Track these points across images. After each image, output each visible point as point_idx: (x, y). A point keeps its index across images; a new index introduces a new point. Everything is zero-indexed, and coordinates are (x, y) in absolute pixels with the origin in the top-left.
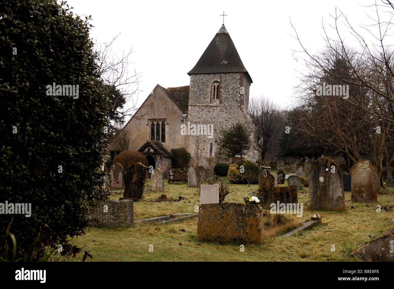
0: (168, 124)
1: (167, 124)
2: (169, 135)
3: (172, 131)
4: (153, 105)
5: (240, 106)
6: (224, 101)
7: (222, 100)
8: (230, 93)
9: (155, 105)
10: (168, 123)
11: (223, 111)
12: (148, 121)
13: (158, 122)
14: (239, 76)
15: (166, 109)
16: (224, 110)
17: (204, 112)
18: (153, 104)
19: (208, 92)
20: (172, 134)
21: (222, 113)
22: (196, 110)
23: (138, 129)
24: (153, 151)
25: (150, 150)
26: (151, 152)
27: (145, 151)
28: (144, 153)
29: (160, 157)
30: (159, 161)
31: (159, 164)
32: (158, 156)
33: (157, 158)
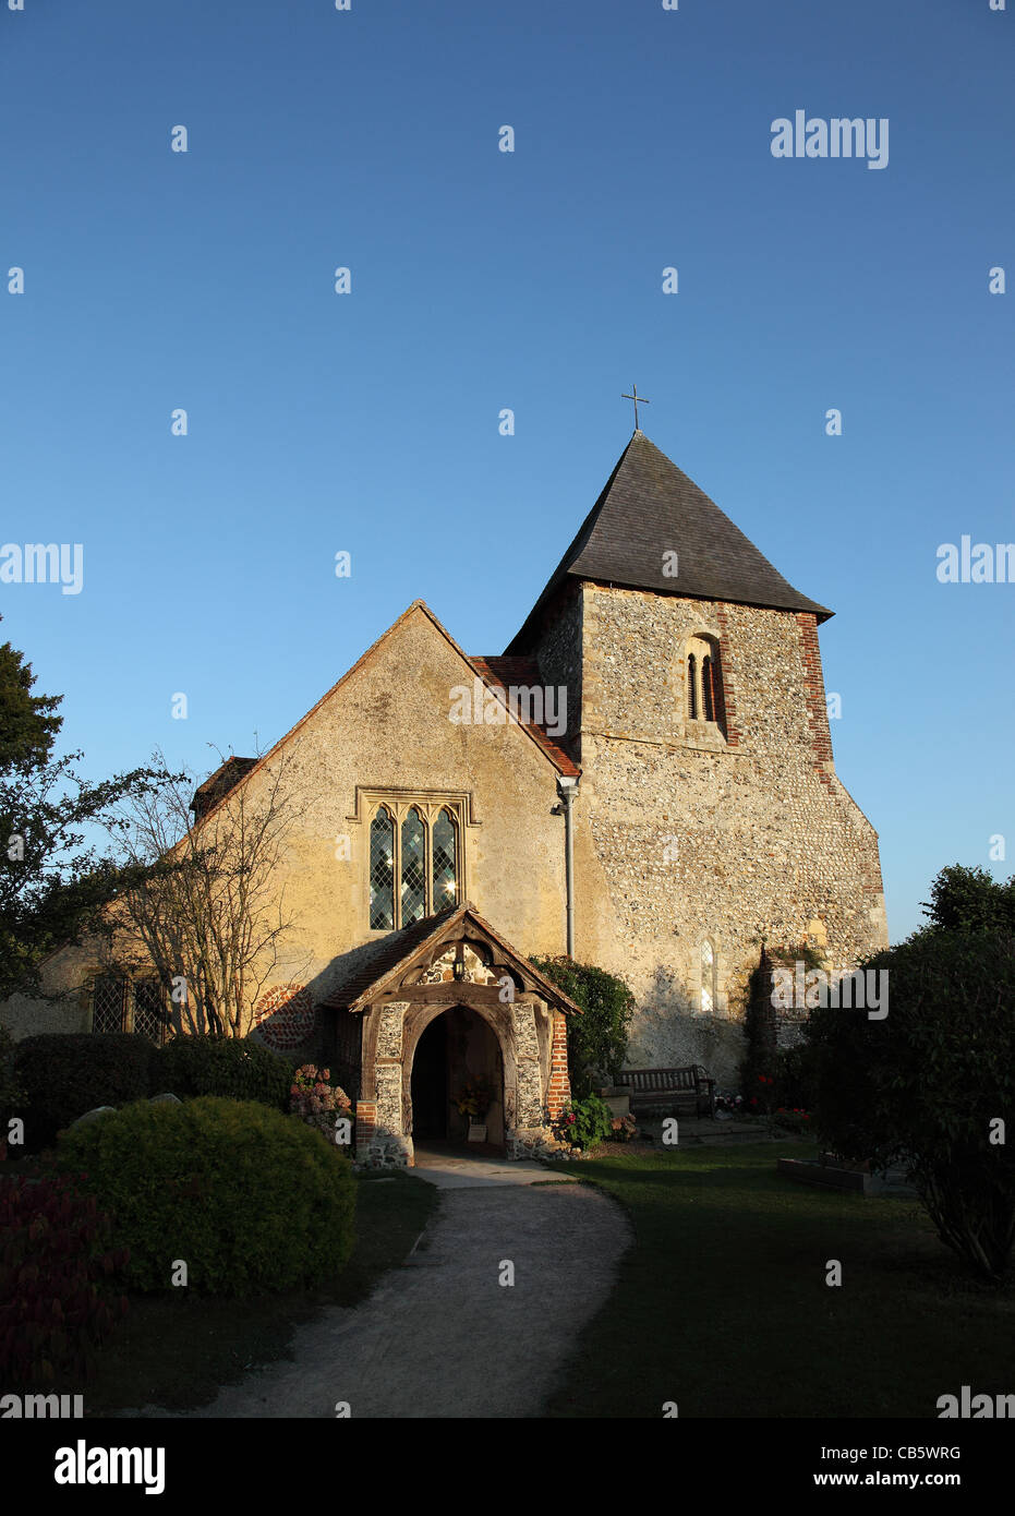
0: (480, 824)
1: (472, 823)
2: (486, 889)
3: (504, 866)
4: (390, 711)
5: (817, 765)
6: (745, 733)
7: (740, 727)
8: (770, 696)
9: (401, 708)
10: (478, 819)
11: (746, 781)
12: (357, 797)
13: (415, 808)
14: (800, 630)
15: (464, 740)
16: (754, 778)
17: (659, 776)
18: (385, 705)
19: (670, 679)
20: (502, 884)
21: (745, 789)
22: (621, 762)
24: (490, 978)
25: (471, 971)
26: (476, 980)
27: (431, 974)
28: (430, 986)
29: (533, 1015)
30: (532, 1042)
31: (532, 1063)
32: (521, 1012)
33: (518, 1026)
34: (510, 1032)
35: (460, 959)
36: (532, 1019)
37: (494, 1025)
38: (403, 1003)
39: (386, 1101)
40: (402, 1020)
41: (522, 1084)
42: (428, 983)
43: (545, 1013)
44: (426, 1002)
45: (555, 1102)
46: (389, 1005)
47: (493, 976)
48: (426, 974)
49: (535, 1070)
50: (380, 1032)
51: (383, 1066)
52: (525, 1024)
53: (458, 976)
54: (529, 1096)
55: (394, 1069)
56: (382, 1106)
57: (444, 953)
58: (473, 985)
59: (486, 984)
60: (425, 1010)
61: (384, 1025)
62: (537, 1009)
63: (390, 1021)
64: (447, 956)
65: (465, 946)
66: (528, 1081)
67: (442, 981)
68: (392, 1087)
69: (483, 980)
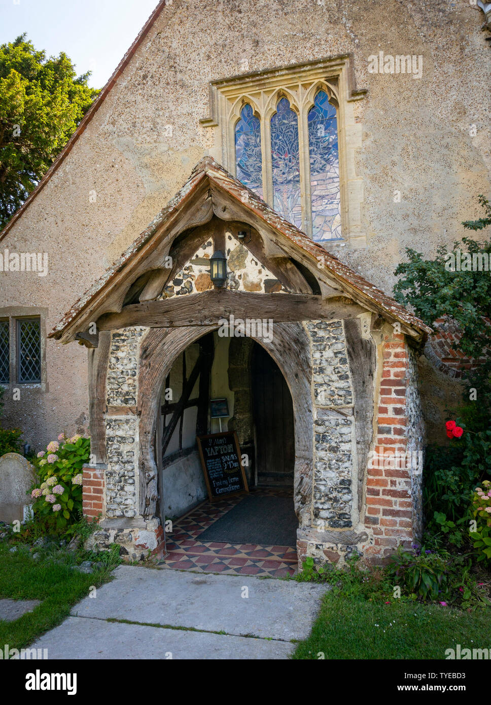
0: (365, 92)
1: (354, 93)
10: (359, 87)
12: (212, 95)
13: (282, 97)
23: (146, 160)
24: (268, 283)
25: (237, 273)
26: (246, 286)
27: (178, 282)
28: (178, 300)
29: (343, 337)
30: (342, 384)
31: (341, 419)
32: (321, 333)
33: (315, 356)
34: (304, 366)
35: (220, 257)
36: (342, 345)
37: (276, 357)
38: (138, 328)
39: (117, 468)
40: (138, 352)
41: (322, 454)
42: (175, 296)
43: (366, 334)
44: (172, 325)
45: (381, 489)
46: (121, 331)
47: (272, 277)
48: (171, 284)
49: (345, 430)
50: (109, 370)
51: (114, 417)
52: (328, 354)
53: (220, 283)
54: (332, 474)
55: (127, 421)
56: (111, 474)
57: (196, 249)
58: (241, 295)
59: (263, 291)
60: (170, 337)
61: (113, 361)
62: (351, 327)
63: (120, 354)
64: (200, 253)
65: (227, 234)
66: (334, 450)
67: (195, 291)
68: (125, 448)
69: (258, 286)
